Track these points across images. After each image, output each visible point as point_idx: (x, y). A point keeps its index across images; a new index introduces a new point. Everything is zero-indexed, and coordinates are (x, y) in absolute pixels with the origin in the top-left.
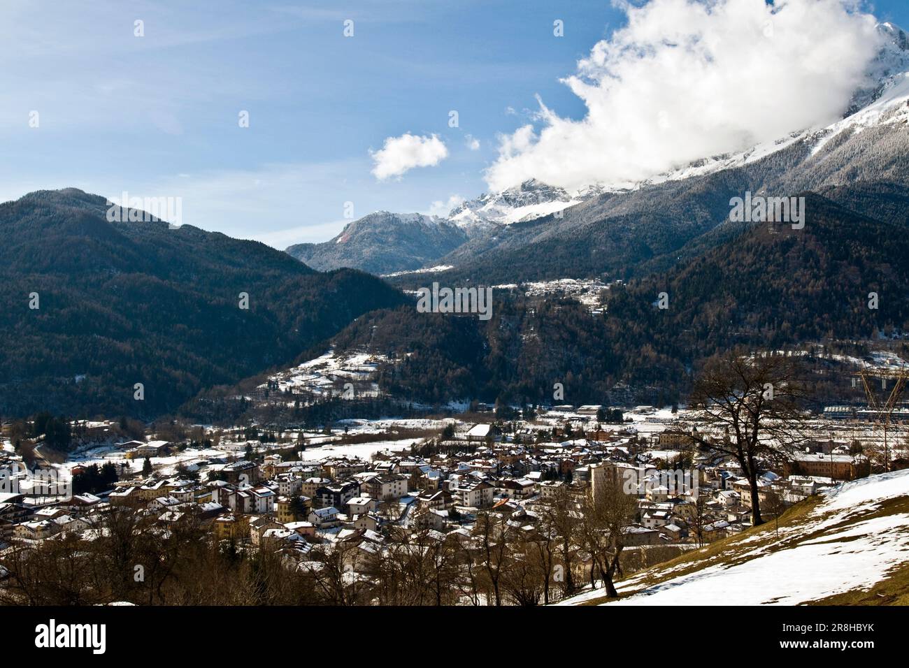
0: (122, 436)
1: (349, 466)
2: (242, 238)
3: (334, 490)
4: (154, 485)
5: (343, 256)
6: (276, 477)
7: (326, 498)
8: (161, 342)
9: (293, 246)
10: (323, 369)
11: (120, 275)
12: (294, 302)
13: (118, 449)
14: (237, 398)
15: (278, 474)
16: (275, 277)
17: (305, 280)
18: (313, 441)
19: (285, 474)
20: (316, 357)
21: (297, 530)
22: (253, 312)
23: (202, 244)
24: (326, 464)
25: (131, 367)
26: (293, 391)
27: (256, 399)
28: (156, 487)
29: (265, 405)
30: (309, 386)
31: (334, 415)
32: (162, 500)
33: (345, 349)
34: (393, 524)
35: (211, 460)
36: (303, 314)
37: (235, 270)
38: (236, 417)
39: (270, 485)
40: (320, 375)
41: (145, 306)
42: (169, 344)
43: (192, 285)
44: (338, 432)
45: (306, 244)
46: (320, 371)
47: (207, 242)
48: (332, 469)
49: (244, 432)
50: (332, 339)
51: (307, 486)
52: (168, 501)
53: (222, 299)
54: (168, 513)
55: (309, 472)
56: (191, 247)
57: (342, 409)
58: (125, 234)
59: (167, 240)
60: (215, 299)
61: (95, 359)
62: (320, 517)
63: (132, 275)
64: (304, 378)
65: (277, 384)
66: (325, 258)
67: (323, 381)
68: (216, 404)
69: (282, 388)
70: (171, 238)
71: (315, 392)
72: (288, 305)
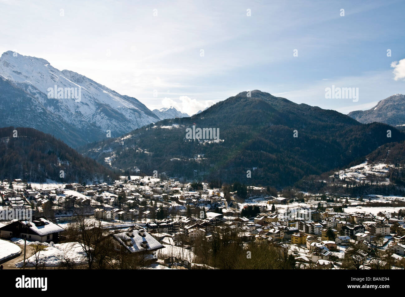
0: (268, 194)
1: (363, 217)
2: (327, 109)
3: (350, 228)
4: (273, 217)
5: (377, 116)
6: (327, 219)
7: (346, 231)
8: (289, 155)
9: (352, 112)
10: (361, 170)
11: (273, 126)
12: (349, 138)
13: (266, 199)
14: (320, 181)
15: (328, 218)
16: (341, 126)
17: (355, 128)
18: (353, 204)
19: (331, 218)
20: (359, 164)
21: (326, 244)
22: (330, 142)
23: (309, 112)
24: (353, 215)
25: (275, 165)
26: (346, 180)
27: (328, 182)
28: (273, 218)
29: (332, 185)
30: (354, 178)
31: (366, 192)
32: (274, 223)
33: (373, 161)
34: (378, 248)
35: (303, 208)
36: (353, 144)
37: (323, 123)
38: (319, 190)
39: (322, 222)
40: (359, 173)
41: (283, 139)
42: (292, 156)
43: (303, 130)
44: (366, 200)
45: (359, 111)
46: (360, 171)
47: (311, 111)
48: (355, 218)
49: (320, 197)
50: (366, 156)
51: (340, 225)
52: (276, 224)
53: (316, 137)
54: (273, 230)
55: (343, 218)
56: (304, 114)
57: (370, 189)
58: (276, 109)
59: (293, 110)
60: (313, 136)
61: (261, 161)
62: (341, 240)
63: (278, 126)
64: (352, 174)
65: (339, 176)
66: (368, 117)
67: (361, 176)
68: (310, 183)
69: (341, 178)
70: (295, 110)
71: (357, 180)
72: (346, 139)
